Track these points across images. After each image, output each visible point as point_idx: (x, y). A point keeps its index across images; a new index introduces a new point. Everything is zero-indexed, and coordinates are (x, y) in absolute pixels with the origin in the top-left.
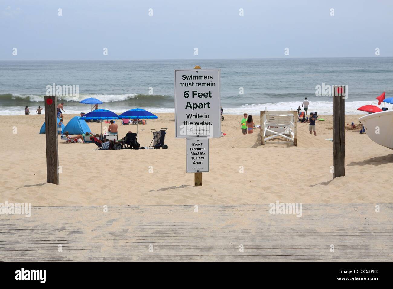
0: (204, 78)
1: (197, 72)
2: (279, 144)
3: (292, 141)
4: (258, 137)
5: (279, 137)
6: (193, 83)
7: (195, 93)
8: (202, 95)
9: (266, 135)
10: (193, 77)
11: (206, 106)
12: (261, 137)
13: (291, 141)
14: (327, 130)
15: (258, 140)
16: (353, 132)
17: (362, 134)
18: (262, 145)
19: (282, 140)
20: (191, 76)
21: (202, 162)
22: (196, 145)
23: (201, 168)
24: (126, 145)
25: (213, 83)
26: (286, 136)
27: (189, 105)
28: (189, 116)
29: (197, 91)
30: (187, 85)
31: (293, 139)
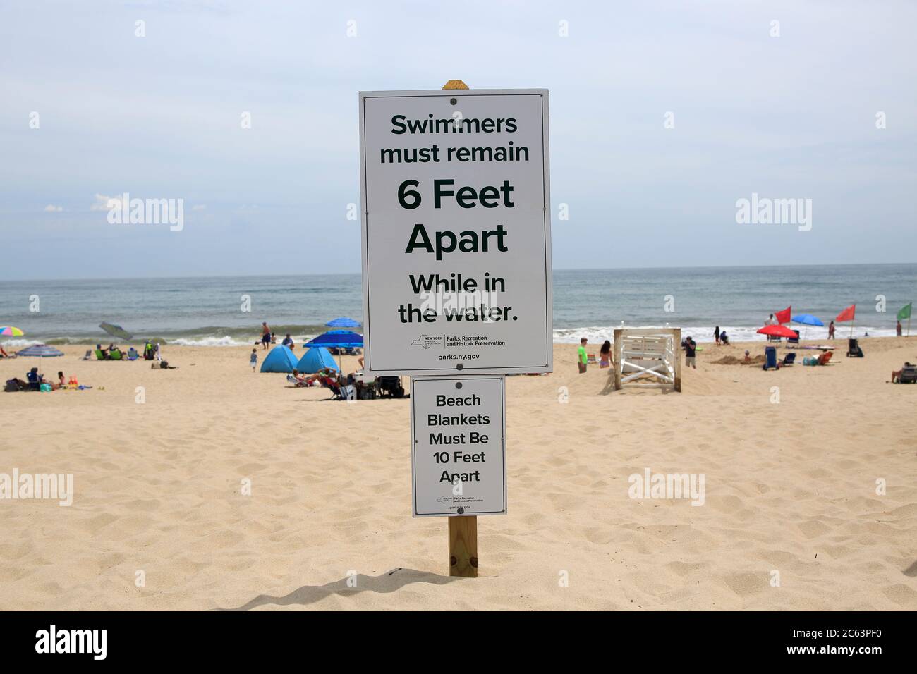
0: (484, 126)
1: (454, 102)
2: (647, 387)
3: (672, 383)
4: (609, 376)
5: (647, 376)
6: (435, 149)
7: (443, 188)
8: (474, 196)
9: (623, 373)
10: (438, 122)
11: (493, 240)
12: (616, 376)
13: (669, 382)
14: (709, 365)
15: (609, 382)
16: (750, 367)
17: (766, 370)
18: (618, 391)
19: (654, 382)
20: (429, 119)
21: (477, 474)
22: (449, 402)
23: (471, 499)
24: (382, 390)
25: (518, 150)
26: (659, 375)
27: (418, 239)
28: (420, 284)
29: (451, 182)
30: (411, 157)
31: (672, 380)
